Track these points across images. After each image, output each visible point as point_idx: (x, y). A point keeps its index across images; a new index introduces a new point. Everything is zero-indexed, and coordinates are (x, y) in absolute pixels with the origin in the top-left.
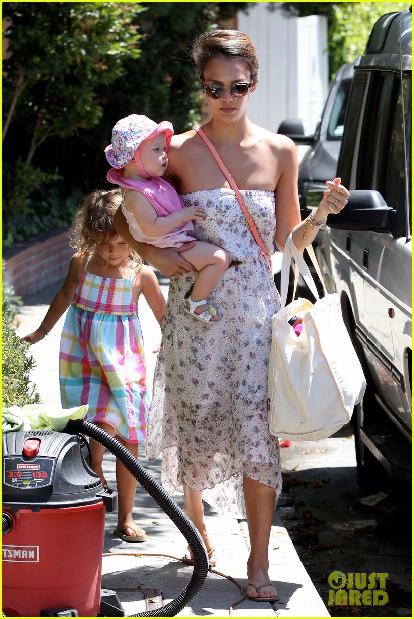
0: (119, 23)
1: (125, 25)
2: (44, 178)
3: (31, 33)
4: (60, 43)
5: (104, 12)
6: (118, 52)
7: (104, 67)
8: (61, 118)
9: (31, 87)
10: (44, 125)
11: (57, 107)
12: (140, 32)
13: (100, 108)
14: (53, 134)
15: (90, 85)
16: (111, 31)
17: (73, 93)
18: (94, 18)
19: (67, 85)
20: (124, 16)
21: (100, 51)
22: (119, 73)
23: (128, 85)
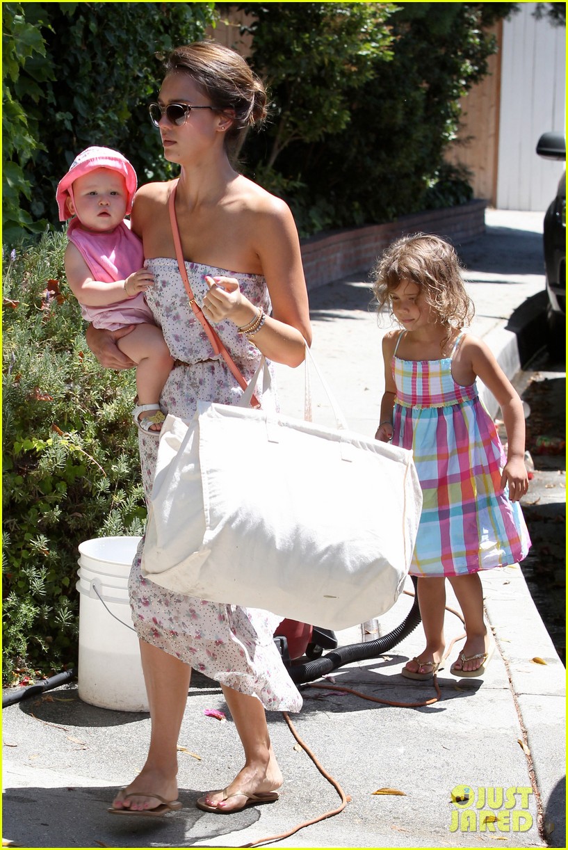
0: (371, 22)
1: (378, 25)
2: (285, 185)
3: (277, 30)
4: (307, 41)
5: (355, 10)
6: (369, 53)
7: (354, 69)
8: (306, 122)
9: (276, 87)
10: (288, 128)
11: (302, 109)
12: (394, 33)
13: (348, 112)
14: (297, 138)
15: (338, 87)
16: (363, 30)
17: (320, 95)
18: (344, 15)
19: (314, 86)
20: (378, 15)
21: (350, 51)
22: (370, 75)
23: (381, 90)
